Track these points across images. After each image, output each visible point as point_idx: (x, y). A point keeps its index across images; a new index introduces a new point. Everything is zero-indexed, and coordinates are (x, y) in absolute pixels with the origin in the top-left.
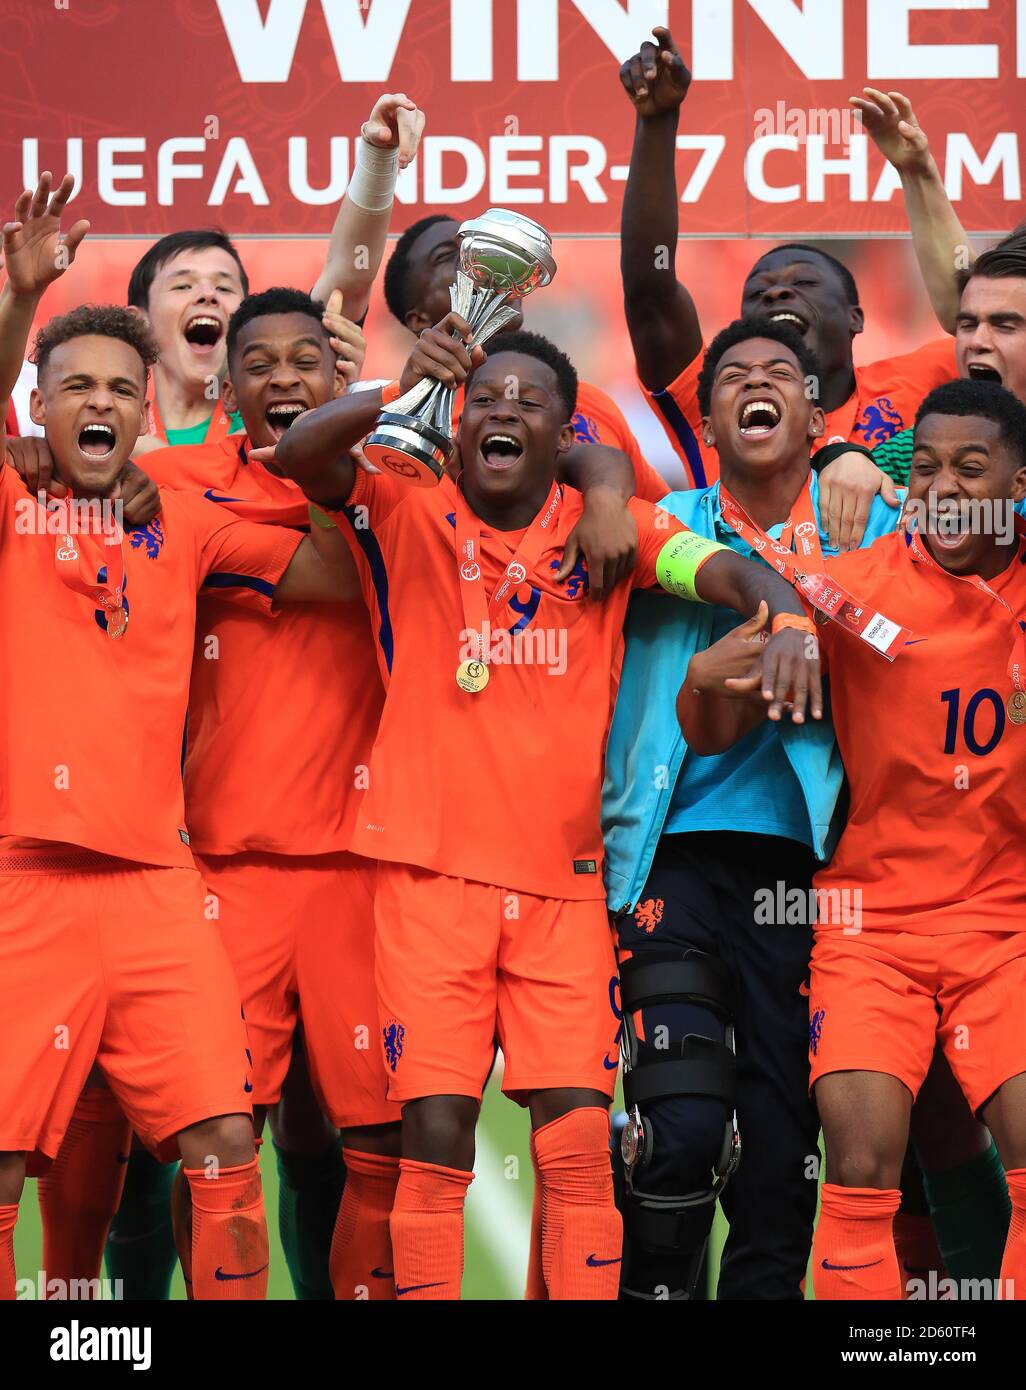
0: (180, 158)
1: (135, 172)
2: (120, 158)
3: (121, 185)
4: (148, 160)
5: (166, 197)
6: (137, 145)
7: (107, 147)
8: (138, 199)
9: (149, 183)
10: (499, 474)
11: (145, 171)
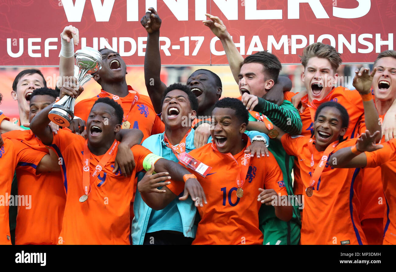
0: (51, 44)
1: (38, 48)
2: (34, 44)
3: (34, 51)
4: (42, 44)
5: (47, 55)
6: (39, 40)
7: (30, 41)
8: (39, 55)
9: (42, 51)
10: (94, 137)
11: (41, 47)
